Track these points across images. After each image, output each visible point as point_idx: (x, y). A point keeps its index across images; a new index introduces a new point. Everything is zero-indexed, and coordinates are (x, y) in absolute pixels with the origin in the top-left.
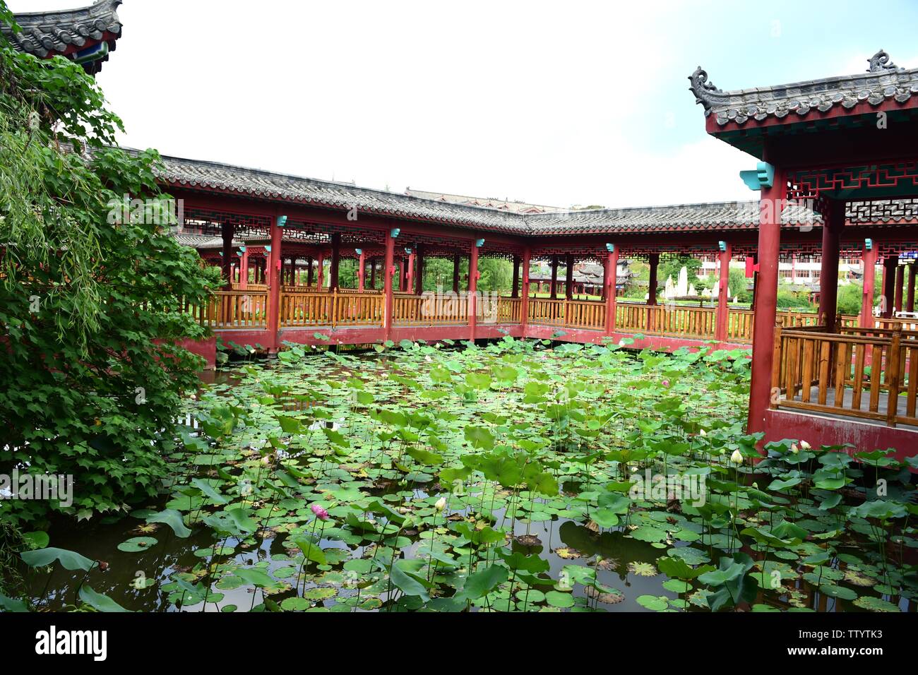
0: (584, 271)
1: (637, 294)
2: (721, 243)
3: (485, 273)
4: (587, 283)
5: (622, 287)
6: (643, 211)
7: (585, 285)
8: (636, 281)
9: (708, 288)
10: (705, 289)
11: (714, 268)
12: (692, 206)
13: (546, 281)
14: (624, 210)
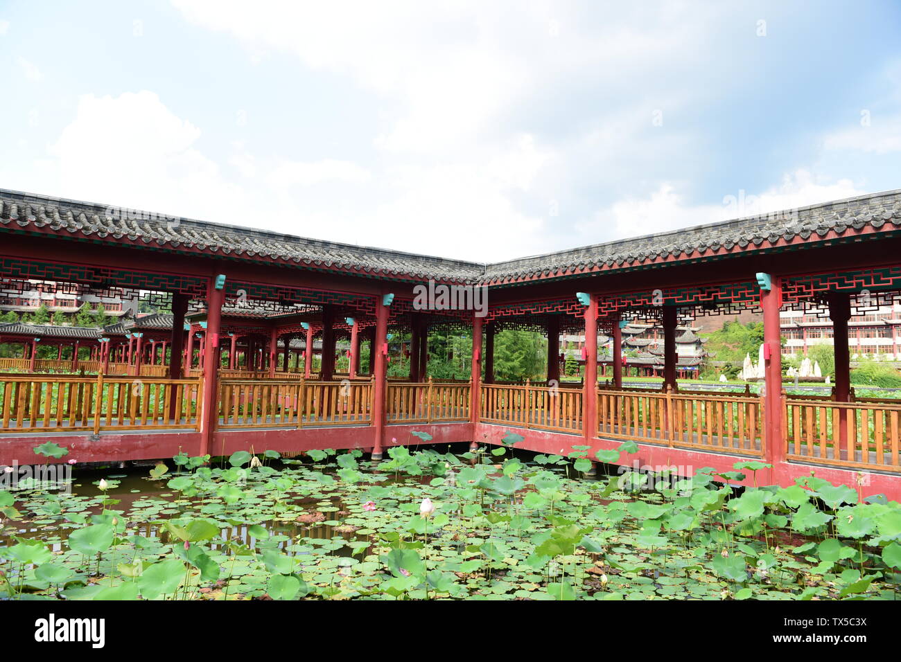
0: (655, 352)
1: (713, 376)
2: (759, 275)
3: (517, 354)
4: (656, 364)
5: (697, 368)
6: (641, 243)
7: (654, 367)
8: (713, 362)
9: (794, 367)
10: (791, 368)
11: (802, 345)
12: (715, 226)
13: (609, 363)
14: (614, 244)
